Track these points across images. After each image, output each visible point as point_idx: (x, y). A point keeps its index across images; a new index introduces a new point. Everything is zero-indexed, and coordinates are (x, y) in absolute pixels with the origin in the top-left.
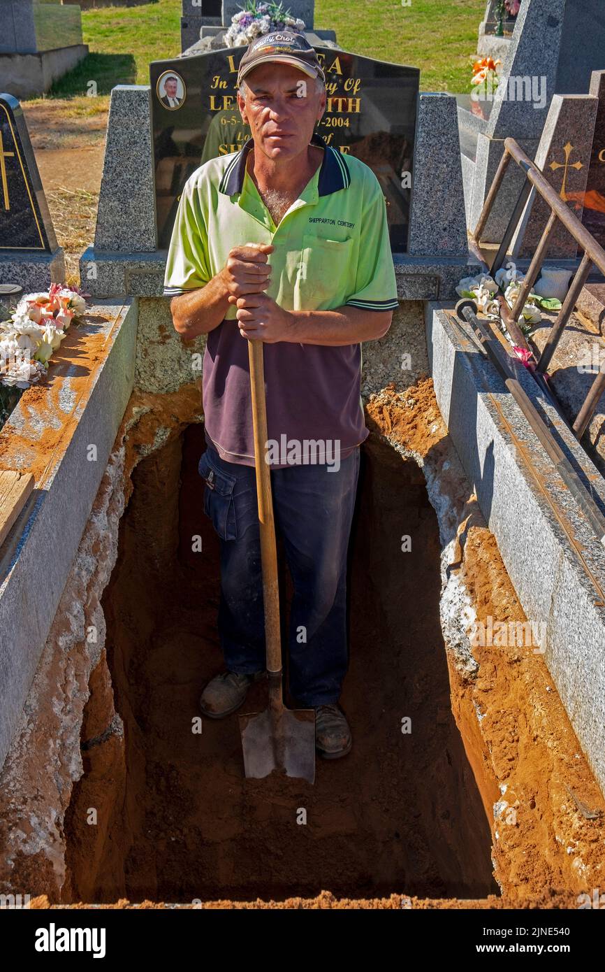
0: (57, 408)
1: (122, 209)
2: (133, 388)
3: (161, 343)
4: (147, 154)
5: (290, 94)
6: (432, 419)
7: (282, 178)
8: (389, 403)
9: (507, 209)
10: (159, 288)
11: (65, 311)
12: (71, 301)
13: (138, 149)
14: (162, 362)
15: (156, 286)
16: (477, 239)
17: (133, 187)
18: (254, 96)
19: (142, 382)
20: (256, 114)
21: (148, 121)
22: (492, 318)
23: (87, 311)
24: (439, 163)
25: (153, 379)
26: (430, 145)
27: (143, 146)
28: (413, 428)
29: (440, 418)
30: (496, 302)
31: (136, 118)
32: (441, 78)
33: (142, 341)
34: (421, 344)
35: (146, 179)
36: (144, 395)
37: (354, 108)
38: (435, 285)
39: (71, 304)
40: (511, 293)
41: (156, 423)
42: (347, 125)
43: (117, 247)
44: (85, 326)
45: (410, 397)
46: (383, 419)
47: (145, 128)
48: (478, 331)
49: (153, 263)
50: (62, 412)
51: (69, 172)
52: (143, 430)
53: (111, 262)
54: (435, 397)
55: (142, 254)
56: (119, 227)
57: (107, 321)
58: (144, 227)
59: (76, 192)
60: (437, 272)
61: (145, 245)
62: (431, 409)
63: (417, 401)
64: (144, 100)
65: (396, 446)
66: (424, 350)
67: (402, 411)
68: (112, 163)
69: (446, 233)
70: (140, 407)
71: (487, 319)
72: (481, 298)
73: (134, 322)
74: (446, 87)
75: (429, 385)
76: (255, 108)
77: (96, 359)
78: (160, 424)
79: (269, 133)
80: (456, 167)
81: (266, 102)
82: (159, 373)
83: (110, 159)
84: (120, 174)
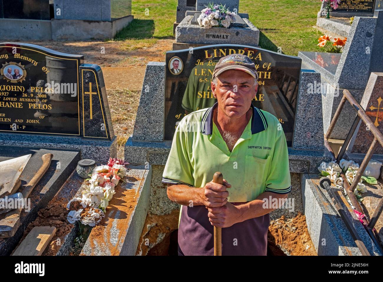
0: (109, 242)
1: (147, 121)
2: (148, 212)
3: (163, 187)
4: (162, 95)
5: (241, 85)
6: (306, 240)
7: (233, 125)
8: (281, 227)
9: (343, 122)
10: (164, 161)
11: (116, 177)
12: (119, 170)
13: (157, 93)
14: (163, 198)
15: (163, 160)
16: (328, 138)
17: (154, 110)
18: (222, 84)
19: (152, 209)
20: (222, 95)
21: (164, 80)
22: (339, 188)
23: (127, 173)
24: (311, 104)
25: (158, 207)
26: (306, 96)
27: (160, 91)
28: (295, 243)
29: (310, 241)
30: (341, 179)
31: (158, 78)
32: (299, 37)
33: (154, 186)
34: (299, 195)
35: (161, 107)
36: (153, 216)
37: (267, 77)
38: (307, 166)
39: (119, 171)
40: (349, 174)
41: (158, 231)
42: (264, 84)
43: (144, 139)
44: (125, 184)
45: (293, 226)
46: (278, 236)
47: (162, 83)
48: (333, 199)
49: (161, 148)
50: (111, 244)
51: (121, 79)
52: (152, 236)
53: (140, 147)
54: (307, 227)
55: (157, 143)
56: (145, 129)
57: (137, 180)
58: (158, 130)
59: (124, 90)
60: (308, 160)
61: (158, 138)
62: (305, 234)
63: (297, 228)
64: (162, 70)
65: (285, 251)
66: (300, 199)
67: (288, 233)
68: (144, 99)
69: (313, 139)
70: (151, 224)
71: (336, 188)
72: (332, 175)
73: (150, 177)
74: (302, 42)
75: (303, 220)
76: (222, 90)
77: (131, 207)
78: (160, 231)
79: (229, 104)
80: (319, 106)
81: (228, 88)
82: (161, 204)
83: (143, 97)
84: (148, 104)
